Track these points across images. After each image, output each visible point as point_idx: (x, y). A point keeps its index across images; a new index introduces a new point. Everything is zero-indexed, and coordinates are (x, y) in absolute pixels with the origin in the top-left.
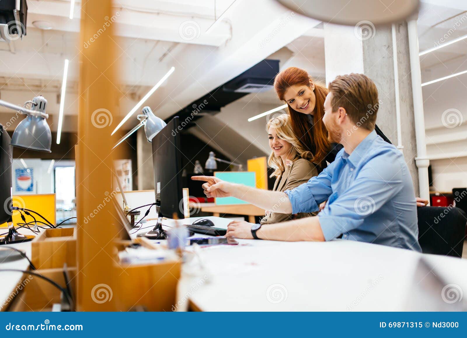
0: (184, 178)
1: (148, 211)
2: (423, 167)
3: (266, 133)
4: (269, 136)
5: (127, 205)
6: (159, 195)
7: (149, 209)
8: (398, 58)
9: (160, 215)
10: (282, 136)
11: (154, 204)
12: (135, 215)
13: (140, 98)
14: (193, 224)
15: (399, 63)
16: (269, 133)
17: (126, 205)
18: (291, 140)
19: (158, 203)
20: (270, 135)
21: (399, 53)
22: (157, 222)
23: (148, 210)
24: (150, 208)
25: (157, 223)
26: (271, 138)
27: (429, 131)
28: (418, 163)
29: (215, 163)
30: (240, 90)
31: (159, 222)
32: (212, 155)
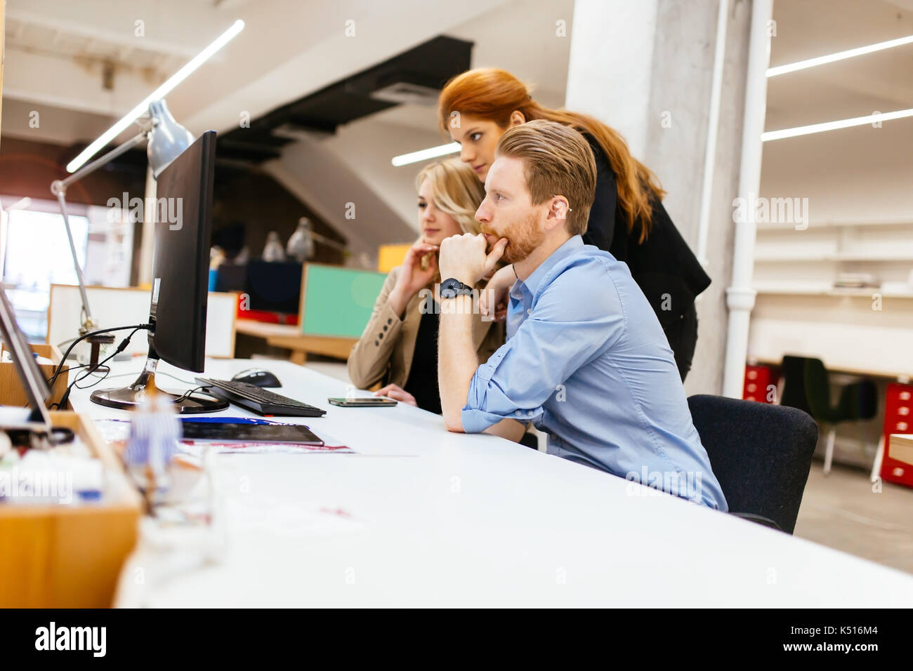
0: (239, 268)
1: (125, 340)
2: (739, 309)
3: (417, 192)
4: (419, 201)
5: (90, 315)
6: (156, 307)
7: (129, 338)
8: (725, 72)
9: (153, 354)
10: (445, 205)
11: (141, 327)
12: (102, 343)
13: (163, 79)
14: (234, 380)
15: (725, 82)
16: (421, 193)
17: (88, 315)
18: (461, 215)
19: (151, 326)
20: (422, 198)
21: (727, 61)
22: (145, 369)
23: (126, 338)
24: (131, 336)
25: (144, 372)
26: (423, 205)
27: (764, 234)
28: (732, 301)
29: (309, 244)
30: (384, 95)
31: (149, 369)
32: (305, 227)
